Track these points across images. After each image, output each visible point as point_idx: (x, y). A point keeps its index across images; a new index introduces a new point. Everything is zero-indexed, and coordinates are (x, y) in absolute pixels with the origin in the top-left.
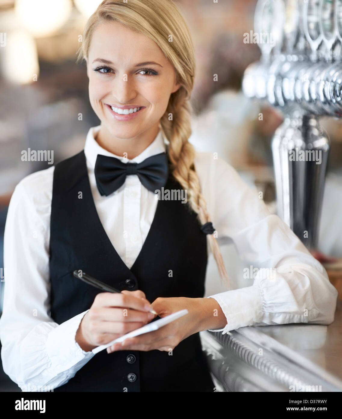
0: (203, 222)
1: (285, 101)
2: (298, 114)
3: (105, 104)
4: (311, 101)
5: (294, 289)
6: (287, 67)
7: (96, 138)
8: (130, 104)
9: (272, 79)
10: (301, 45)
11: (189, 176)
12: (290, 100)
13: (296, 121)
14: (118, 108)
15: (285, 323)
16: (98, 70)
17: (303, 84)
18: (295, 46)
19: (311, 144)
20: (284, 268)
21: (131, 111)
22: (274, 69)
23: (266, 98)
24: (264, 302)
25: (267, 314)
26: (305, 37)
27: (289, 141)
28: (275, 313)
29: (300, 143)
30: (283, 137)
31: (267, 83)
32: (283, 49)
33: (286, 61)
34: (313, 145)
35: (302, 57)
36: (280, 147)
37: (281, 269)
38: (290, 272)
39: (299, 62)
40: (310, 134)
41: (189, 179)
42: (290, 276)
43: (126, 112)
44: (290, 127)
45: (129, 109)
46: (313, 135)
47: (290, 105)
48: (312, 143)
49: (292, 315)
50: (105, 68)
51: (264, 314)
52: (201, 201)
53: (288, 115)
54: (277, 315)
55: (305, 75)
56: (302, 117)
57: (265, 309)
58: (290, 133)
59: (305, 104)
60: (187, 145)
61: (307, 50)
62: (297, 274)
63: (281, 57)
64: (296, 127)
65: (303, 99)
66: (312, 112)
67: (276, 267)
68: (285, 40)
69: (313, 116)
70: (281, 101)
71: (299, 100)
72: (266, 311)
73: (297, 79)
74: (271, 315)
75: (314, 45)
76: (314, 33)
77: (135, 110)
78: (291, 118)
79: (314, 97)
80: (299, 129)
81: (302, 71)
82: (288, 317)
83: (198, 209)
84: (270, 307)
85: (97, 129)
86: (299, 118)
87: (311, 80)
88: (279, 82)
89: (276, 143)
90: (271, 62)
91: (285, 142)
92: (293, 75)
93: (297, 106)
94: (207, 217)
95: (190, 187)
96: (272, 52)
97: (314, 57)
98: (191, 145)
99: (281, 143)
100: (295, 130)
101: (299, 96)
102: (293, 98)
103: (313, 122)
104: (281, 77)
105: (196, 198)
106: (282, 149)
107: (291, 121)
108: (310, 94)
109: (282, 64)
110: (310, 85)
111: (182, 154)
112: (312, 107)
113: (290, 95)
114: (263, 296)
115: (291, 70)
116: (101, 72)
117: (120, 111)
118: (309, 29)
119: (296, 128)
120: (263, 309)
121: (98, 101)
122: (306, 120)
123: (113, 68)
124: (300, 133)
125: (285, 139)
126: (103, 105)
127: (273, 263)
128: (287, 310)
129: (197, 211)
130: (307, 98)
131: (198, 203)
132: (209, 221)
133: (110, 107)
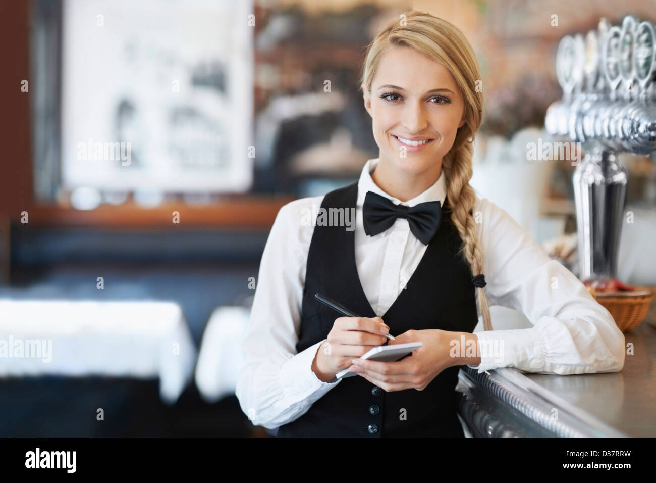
0: (475, 274)
1: (586, 138)
2: (598, 150)
3: (391, 135)
4: (610, 138)
5: (575, 337)
6: (587, 106)
7: (372, 173)
8: (420, 135)
9: (573, 117)
10: (601, 85)
11: (467, 220)
12: (590, 137)
13: (596, 157)
14: (407, 139)
15: (566, 374)
16: (384, 96)
17: (603, 121)
18: (595, 85)
19: (610, 179)
20: (567, 314)
21: (420, 143)
22: (575, 107)
23: (568, 134)
24: (545, 351)
25: (548, 365)
26: (604, 77)
27: (589, 175)
28: (557, 364)
29: (599, 178)
30: (583, 172)
31: (568, 121)
32: (584, 89)
33: (587, 100)
34: (612, 180)
35: (602, 96)
36: (581, 182)
37: (563, 316)
38: (573, 319)
39: (598, 101)
40: (610, 170)
41: (466, 224)
42: (572, 324)
43: (415, 143)
44: (591, 162)
45: (418, 141)
46: (611, 170)
47: (591, 141)
48: (611, 177)
49: (573, 368)
50: (392, 94)
51: (545, 364)
52: (477, 251)
53: (588, 151)
54: (558, 366)
55: (605, 113)
56: (601, 153)
57: (546, 359)
58: (590, 168)
59: (605, 140)
60: (467, 188)
61: (606, 90)
62: (580, 321)
63: (581, 96)
64: (596, 162)
65: (602, 135)
66: (611, 149)
67: (557, 314)
68: (585, 80)
69: (612, 152)
70: (582, 138)
71: (599, 137)
72: (547, 361)
73: (597, 117)
74: (552, 365)
75: (613, 85)
76: (613, 73)
77: (424, 142)
78: (592, 154)
79: (613, 134)
80: (598, 164)
81: (602, 110)
82: (569, 369)
83: (473, 258)
84: (551, 357)
85: (375, 161)
86: (599, 153)
87: (611, 118)
88: (580, 119)
89: (576, 178)
90: (572, 100)
91: (585, 177)
92: (593, 113)
93: (597, 143)
94: (480, 269)
95: (467, 233)
96: (574, 91)
97: (613, 96)
98: (471, 187)
99: (581, 178)
100: (595, 165)
101: (599, 133)
102: (593, 135)
103: (612, 158)
104: (581, 115)
105: (472, 247)
106: (583, 184)
107: (591, 156)
108: (609, 131)
109: (583, 102)
110: (609, 122)
111: (462, 197)
112: (611, 143)
113: (590, 132)
114: (544, 344)
115: (591, 108)
116: (388, 100)
117: (409, 142)
118: (608, 69)
119: (596, 164)
120: (544, 358)
121: (384, 132)
122: (605, 155)
123: (402, 95)
124: (599, 168)
125: (585, 173)
126: (389, 136)
127: (554, 311)
128: (569, 362)
129: (470, 260)
130: (607, 135)
131: (473, 252)
132: (482, 273)
133: (397, 138)
